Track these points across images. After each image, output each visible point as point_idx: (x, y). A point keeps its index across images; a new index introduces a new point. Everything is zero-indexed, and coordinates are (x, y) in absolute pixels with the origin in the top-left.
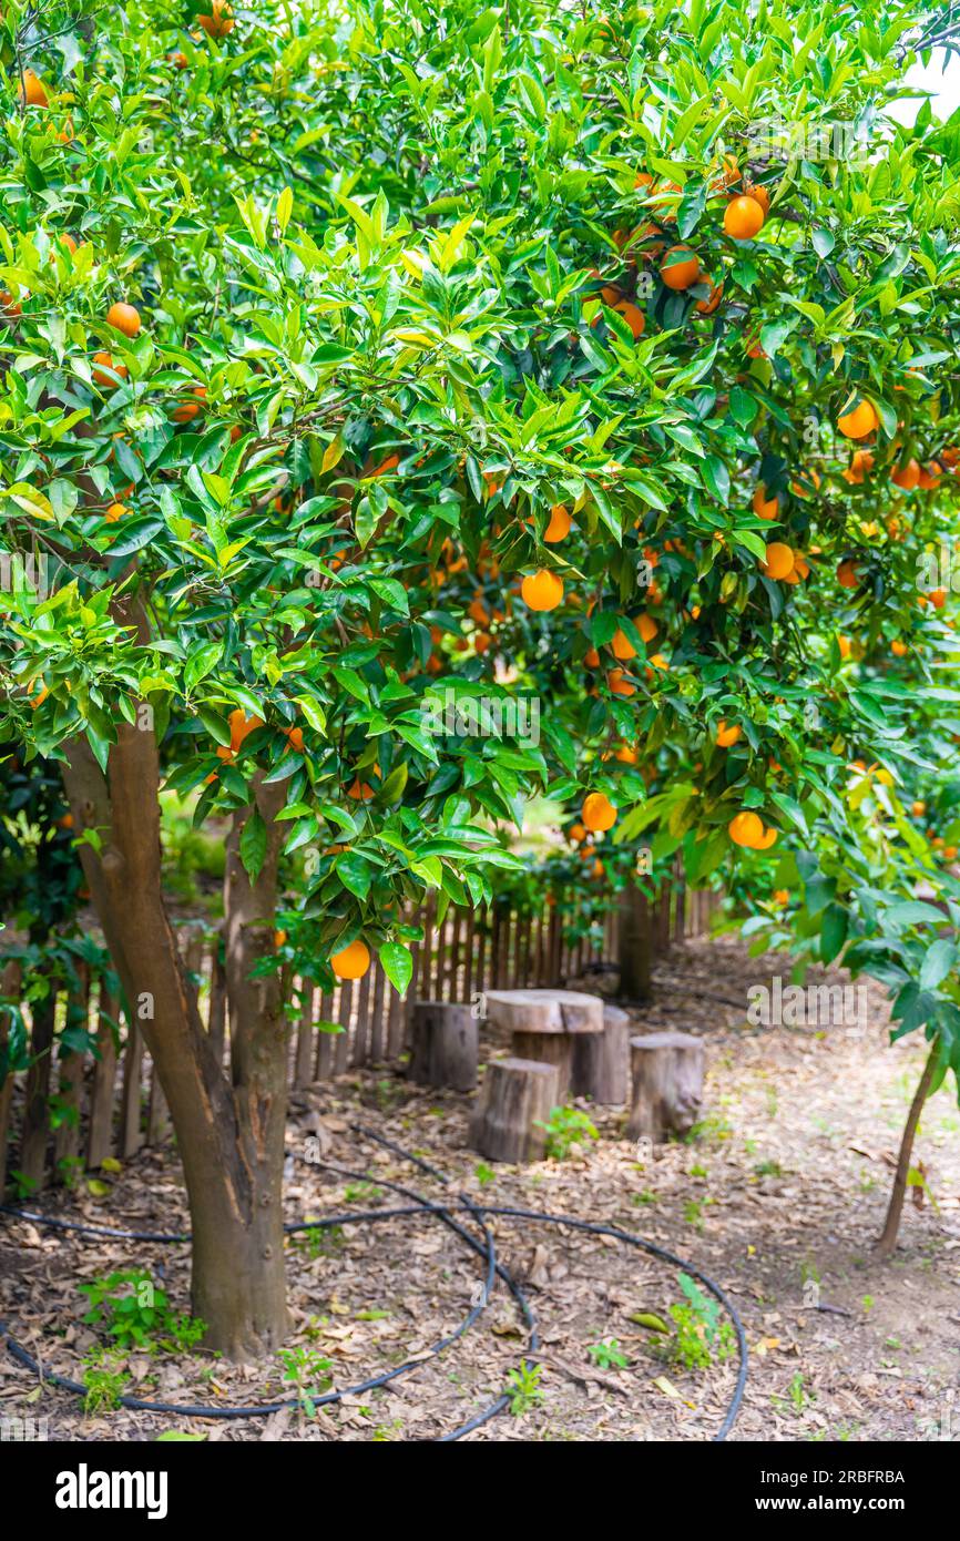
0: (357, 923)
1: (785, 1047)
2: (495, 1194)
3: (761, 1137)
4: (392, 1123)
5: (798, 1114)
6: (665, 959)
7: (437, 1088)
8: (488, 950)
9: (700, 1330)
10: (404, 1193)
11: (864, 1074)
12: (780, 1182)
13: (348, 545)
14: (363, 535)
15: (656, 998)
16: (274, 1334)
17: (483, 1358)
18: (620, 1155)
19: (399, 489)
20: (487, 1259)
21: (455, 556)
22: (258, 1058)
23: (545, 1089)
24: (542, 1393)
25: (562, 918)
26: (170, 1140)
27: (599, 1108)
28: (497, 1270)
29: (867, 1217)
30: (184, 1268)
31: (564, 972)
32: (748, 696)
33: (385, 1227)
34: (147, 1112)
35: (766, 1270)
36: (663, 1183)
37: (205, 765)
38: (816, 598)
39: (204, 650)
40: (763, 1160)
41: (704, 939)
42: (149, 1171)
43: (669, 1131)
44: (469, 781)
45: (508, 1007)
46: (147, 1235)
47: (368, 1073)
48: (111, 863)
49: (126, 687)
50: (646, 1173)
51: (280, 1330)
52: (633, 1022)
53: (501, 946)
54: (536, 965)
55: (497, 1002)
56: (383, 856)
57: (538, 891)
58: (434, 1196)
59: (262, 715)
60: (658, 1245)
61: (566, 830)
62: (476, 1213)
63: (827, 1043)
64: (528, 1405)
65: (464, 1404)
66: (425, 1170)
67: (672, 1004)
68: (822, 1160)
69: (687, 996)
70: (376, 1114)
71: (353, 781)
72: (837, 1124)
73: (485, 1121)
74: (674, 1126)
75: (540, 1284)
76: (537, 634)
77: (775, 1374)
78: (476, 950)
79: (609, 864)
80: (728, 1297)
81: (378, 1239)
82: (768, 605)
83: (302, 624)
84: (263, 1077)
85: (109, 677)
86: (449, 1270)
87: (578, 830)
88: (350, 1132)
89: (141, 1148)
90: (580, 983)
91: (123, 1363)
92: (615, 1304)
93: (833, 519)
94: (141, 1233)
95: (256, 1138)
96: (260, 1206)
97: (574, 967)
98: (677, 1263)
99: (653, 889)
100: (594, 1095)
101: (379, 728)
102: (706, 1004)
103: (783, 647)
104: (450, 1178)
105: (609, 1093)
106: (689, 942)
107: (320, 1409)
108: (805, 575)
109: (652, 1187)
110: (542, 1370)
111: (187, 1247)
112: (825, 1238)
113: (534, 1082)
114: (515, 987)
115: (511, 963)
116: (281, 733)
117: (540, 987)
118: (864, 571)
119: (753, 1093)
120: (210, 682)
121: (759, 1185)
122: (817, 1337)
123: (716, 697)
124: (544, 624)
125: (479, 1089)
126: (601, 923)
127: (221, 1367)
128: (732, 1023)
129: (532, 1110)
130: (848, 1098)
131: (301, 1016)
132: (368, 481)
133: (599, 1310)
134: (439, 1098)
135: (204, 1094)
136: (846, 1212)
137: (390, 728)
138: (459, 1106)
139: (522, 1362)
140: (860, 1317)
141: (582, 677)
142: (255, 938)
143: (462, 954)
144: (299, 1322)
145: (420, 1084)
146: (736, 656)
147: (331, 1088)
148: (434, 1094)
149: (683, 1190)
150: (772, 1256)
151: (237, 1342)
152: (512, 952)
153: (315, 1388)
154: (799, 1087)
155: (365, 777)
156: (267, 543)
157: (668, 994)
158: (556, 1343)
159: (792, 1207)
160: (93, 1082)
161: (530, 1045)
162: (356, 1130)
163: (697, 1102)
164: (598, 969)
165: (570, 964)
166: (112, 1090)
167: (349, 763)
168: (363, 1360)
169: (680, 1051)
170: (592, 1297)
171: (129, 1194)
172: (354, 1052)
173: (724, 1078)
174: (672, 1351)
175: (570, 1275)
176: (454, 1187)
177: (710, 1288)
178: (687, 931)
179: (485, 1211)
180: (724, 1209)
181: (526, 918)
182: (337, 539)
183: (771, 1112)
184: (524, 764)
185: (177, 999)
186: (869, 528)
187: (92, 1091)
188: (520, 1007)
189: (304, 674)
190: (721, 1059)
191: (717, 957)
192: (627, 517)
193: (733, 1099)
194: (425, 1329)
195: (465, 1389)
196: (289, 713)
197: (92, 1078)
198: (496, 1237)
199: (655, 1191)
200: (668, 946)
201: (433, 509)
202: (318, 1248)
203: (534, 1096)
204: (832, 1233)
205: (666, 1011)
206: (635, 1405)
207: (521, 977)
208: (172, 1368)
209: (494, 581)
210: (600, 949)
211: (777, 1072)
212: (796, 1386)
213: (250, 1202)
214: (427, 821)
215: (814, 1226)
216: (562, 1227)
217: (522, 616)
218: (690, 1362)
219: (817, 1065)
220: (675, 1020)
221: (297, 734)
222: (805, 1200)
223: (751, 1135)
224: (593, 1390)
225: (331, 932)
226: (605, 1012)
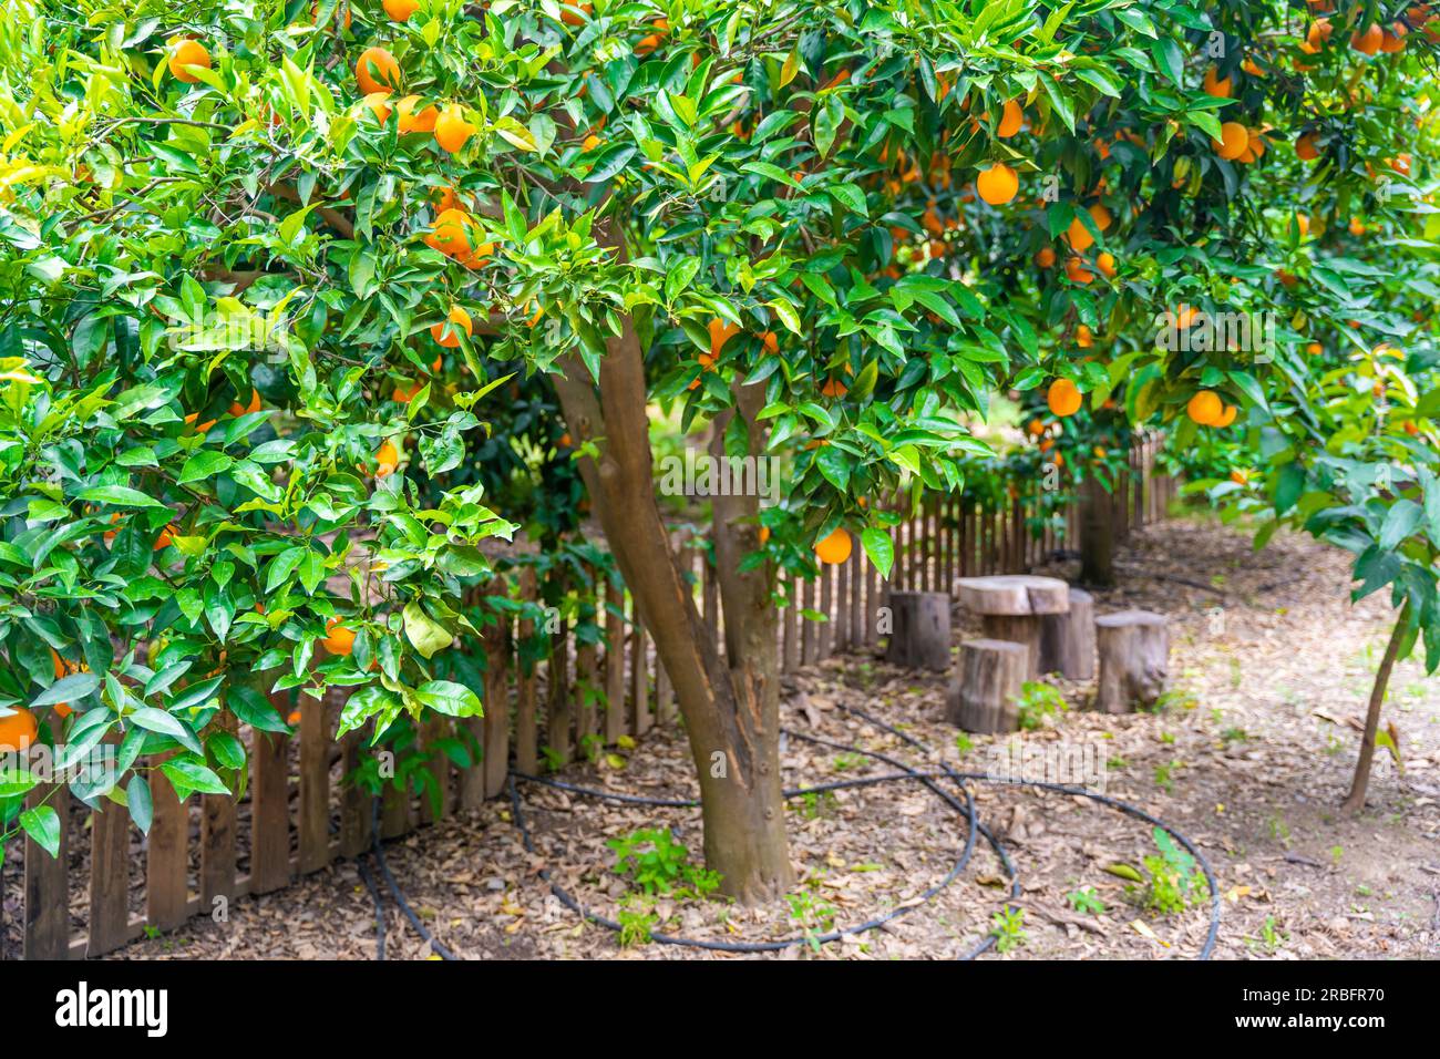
0: (839, 511)
1: (1247, 623)
2: (974, 762)
3: (1226, 705)
4: (874, 701)
5: (1261, 685)
6: (1125, 545)
7: (914, 668)
8: (955, 543)
9: (1173, 880)
10: (889, 762)
11: (1327, 646)
12: (1247, 747)
13: (808, 156)
14: (823, 145)
15: (1118, 581)
16: (780, 883)
17: (969, 904)
18: (1089, 725)
19: (853, 99)
20: (969, 819)
21: (908, 167)
22: (750, 643)
23: (1016, 665)
24: (1026, 933)
25: (1024, 510)
26: (676, 720)
27: (1067, 683)
28: (979, 828)
29: (1335, 777)
30: (696, 829)
31: (1028, 560)
32: (1207, 277)
33: (873, 792)
34: (654, 697)
35: (1236, 826)
36: (1132, 749)
37: (689, 373)
38: (1271, 178)
39: (682, 263)
40: (1229, 726)
41: (1163, 525)
42: (659, 747)
43: (1136, 702)
44: (937, 375)
45: (978, 593)
46: (661, 800)
47: (849, 657)
48: (607, 471)
49: (612, 303)
50: (1115, 740)
51: (785, 880)
52: (1098, 604)
53: (968, 540)
54: (1002, 555)
55: (967, 588)
56: (860, 446)
57: (1002, 485)
58: (916, 764)
59: (739, 322)
60: (1129, 804)
61: (1025, 427)
62: (957, 779)
63: (1289, 618)
64: (1013, 944)
65: (954, 943)
66: (908, 742)
67: (1134, 587)
68: (1288, 726)
69: (1148, 578)
70: (858, 693)
71: (827, 379)
72: (1301, 693)
73: (961, 697)
74: (1141, 697)
75: (1019, 839)
76: (989, 239)
77: (1247, 918)
78: (944, 544)
79: (1068, 455)
80: (1199, 850)
81: (868, 802)
82: (1223, 187)
83: (770, 233)
84: (756, 659)
85: (595, 294)
86: (934, 829)
87: (1037, 425)
88: (836, 710)
89: (651, 728)
90: (1045, 570)
91: (651, 907)
92: (1090, 857)
93: (1289, 92)
94: (656, 799)
95: (753, 713)
96: (760, 773)
97: (1037, 556)
98: (1148, 820)
99: (1111, 479)
100: (1063, 671)
101: (849, 329)
102: (1167, 585)
103: (1241, 226)
104: (930, 749)
105: (1077, 670)
106: (1147, 529)
107: (825, 946)
108: (1260, 154)
109: (1121, 753)
110: (1024, 914)
111: (697, 811)
112: (1293, 797)
113: (1006, 660)
114: (983, 574)
115: (978, 553)
116: (757, 338)
117: (1005, 573)
118: (1325, 142)
119: (1217, 666)
120: (689, 293)
121: (1225, 749)
122: (1288, 885)
123: (1175, 279)
124: (996, 229)
125: (953, 670)
126: (1062, 514)
127: (735, 910)
128: (1193, 602)
129: (1004, 686)
130: (1311, 669)
131: (787, 604)
132: (824, 92)
133: (1076, 862)
134: (917, 678)
135: (704, 677)
136: (1313, 773)
137: (859, 327)
138: (935, 685)
139: (1005, 907)
140: (1330, 868)
141: (1035, 277)
142: (742, 534)
143: (931, 546)
144: (801, 874)
145: (898, 666)
146: (1191, 240)
147: (817, 671)
148: (912, 674)
149: (1152, 756)
150: (1241, 814)
151: (748, 890)
152: (978, 544)
153: (819, 929)
154: (1262, 660)
155: (838, 375)
156: (734, 158)
157: (1130, 578)
158: (1037, 891)
159: (1260, 769)
160: (606, 672)
161: (1000, 628)
162: (842, 708)
163: (1162, 675)
164: (1061, 557)
165: (1034, 553)
166: (622, 678)
167: (822, 364)
168: (861, 906)
169: (1144, 628)
170: (1069, 851)
171: (644, 766)
172: (836, 638)
173: (1187, 653)
174: (1146, 898)
175: (1047, 832)
176: (935, 756)
177: (1181, 842)
178: (1145, 519)
179: (965, 776)
180: (1192, 772)
181: (990, 511)
182: (797, 151)
183: (1235, 683)
184: (987, 356)
185: (674, 591)
186: (1328, 98)
187: (605, 680)
188: (988, 592)
189: (774, 280)
190: (1184, 635)
191: (1175, 542)
192: (1079, 108)
193: (1197, 671)
194: (916, 879)
195: (954, 930)
196: (764, 319)
197: (604, 667)
198: (976, 799)
199: (1124, 757)
200: (1127, 532)
201: (888, 115)
202: (813, 811)
203: (1005, 674)
204: (1299, 792)
205: (1127, 593)
206: (1114, 944)
207: (988, 567)
208: (692, 910)
209: (946, 190)
210: (1062, 539)
211: (1239, 646)
212: (1269, 928)
213: (751, 770)
214: (898, 412)
215: (1281, 786)
216: (1037, 789)
217: (974, 223)
218: (1164, 907)
219: (1279, 639)
220: (1137, 601)
221: (771, 338)
222: (1271, 762)
223: (1216, 706)
224: (1073, 931)
225: (815, 521)
226: (1070, 595)
